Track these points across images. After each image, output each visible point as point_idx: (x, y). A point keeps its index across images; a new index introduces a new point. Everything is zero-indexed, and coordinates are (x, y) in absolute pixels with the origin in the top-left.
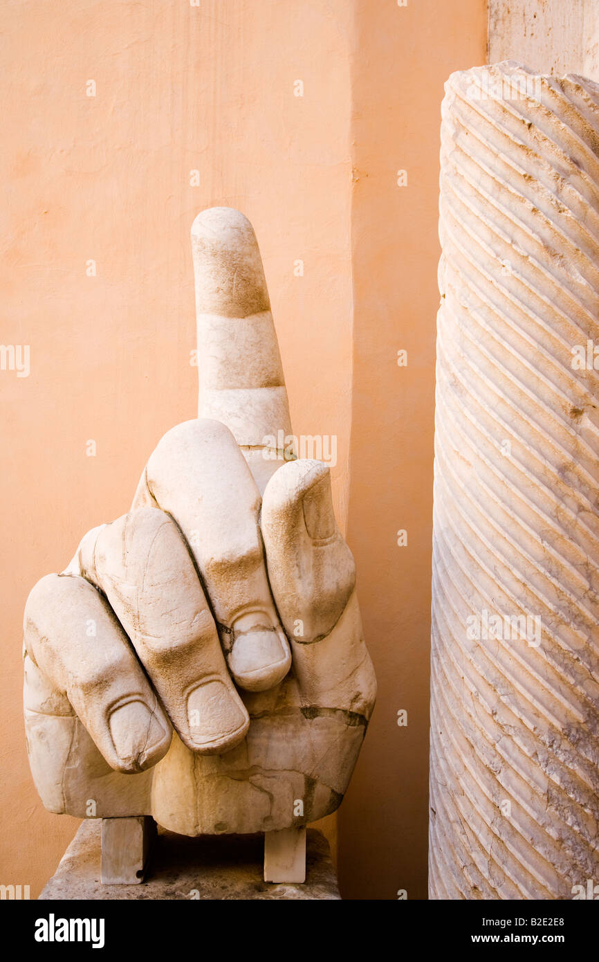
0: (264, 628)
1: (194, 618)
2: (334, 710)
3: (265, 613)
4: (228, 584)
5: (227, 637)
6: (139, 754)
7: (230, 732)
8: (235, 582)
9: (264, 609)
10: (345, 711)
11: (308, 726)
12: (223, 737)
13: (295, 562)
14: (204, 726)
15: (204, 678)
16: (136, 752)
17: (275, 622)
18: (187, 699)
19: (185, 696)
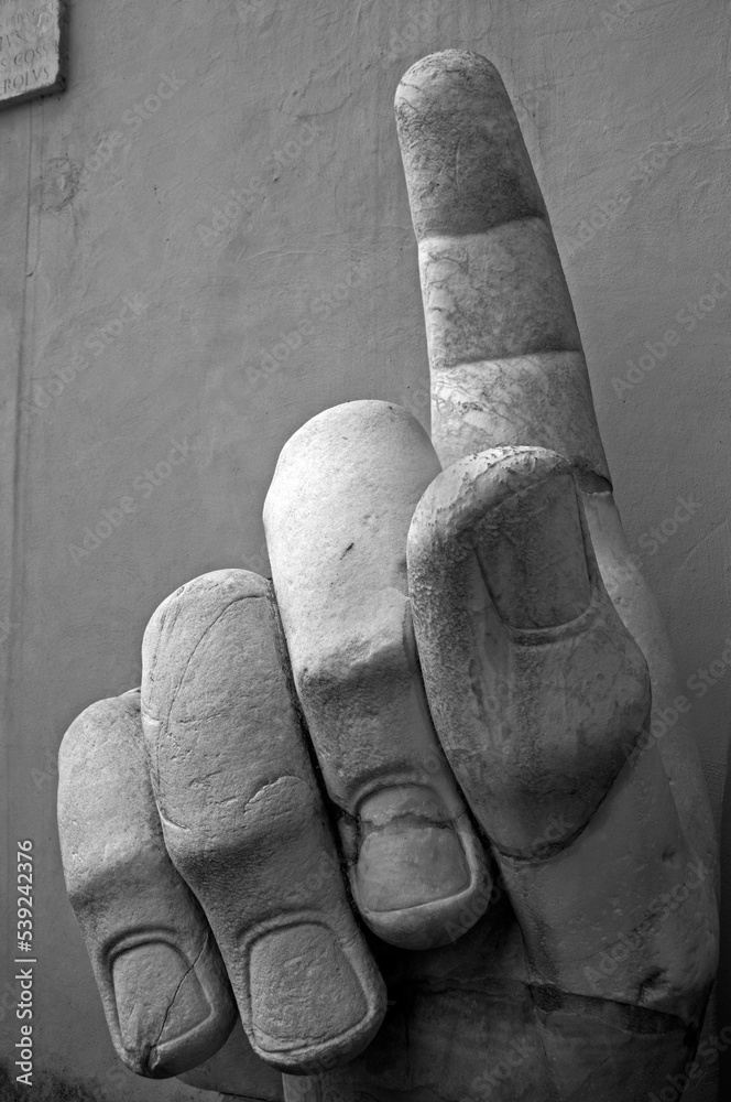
0: (423, 821)
1: (253, 794)
2: (598, 1001)
3: (427, 787)
4: (338, 724)
5: (348, 832)
6: (150, 1047)
7: (321, 1038)
8: (350, 722)
9: (425, 780)
10: (623, 1005)
11: (539, 1024)
12: (305, 1046)
13: (470, 681)
14: (270, 1016)
15: (279, 917)
16: (144, 1043)
17: (452, 807)
18: (247, 953)
19: (243, 948)
